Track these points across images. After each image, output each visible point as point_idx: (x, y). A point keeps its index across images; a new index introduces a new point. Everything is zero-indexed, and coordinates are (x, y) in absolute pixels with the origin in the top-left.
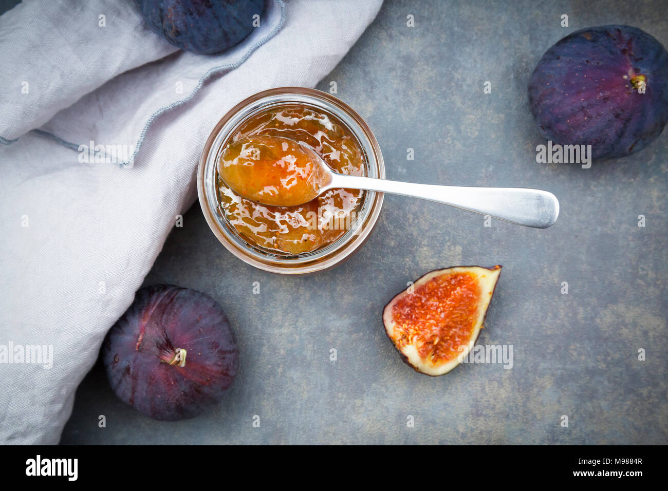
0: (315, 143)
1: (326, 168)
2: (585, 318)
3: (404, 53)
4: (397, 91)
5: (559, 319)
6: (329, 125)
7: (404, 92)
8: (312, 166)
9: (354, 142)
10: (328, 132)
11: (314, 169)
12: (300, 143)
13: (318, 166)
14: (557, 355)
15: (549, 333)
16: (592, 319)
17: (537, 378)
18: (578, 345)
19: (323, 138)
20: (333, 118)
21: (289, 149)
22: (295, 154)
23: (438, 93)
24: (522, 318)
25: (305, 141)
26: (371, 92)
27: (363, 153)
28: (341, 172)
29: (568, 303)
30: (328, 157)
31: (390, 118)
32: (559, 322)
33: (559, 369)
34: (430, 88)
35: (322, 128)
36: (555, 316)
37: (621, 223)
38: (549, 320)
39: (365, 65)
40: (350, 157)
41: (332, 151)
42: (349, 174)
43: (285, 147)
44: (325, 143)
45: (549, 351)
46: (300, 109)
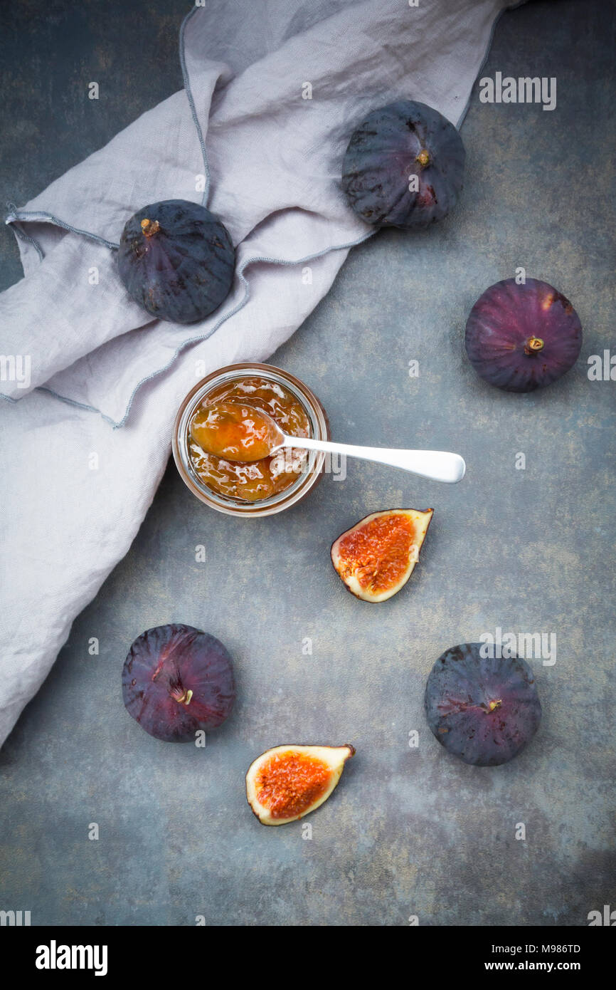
0: (268, 409)
1: (279, 430)
2: (509, 554)
3: (354, 321)
4: (347, 354)
5: (487, 555)
6: (282, 395)
7: (354, 355)
8: (266, 429)
9: (301, 408)
10: (280, 400)
11: (268, 431)
12: (258, 409)
13: (272, 428)
14: (484, 586)
15: (477, 566)
16: (515, 555)
17: (467, 606)
18: (503, 578)
19: (276, 405)
20: (284, 388)
21: (249, 414)
22: (253, 419)
23: (384, 356)
24: (454, 554)
25: (262, 407)
26: (325, 354)
27: (309, 418)
28: (290, 434)
29: (494, 541)
30: (280, 420)
31: (341, 377)
32: (486, 557)
33: (486, 598)
34: (376, 351)
35: (275, 396)
36: (483, 552)
37: (541, 471)
38: (477, 556)
39: (320, 331)
40: (298, 421)
41: (283, 416)
42: (297, 436)
43: (245, 414)
44: (278, 409)
45: (477, 582)
46: (258, 381)
